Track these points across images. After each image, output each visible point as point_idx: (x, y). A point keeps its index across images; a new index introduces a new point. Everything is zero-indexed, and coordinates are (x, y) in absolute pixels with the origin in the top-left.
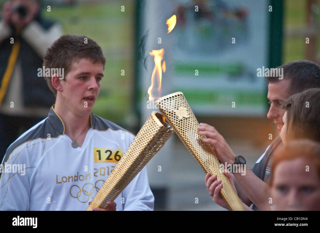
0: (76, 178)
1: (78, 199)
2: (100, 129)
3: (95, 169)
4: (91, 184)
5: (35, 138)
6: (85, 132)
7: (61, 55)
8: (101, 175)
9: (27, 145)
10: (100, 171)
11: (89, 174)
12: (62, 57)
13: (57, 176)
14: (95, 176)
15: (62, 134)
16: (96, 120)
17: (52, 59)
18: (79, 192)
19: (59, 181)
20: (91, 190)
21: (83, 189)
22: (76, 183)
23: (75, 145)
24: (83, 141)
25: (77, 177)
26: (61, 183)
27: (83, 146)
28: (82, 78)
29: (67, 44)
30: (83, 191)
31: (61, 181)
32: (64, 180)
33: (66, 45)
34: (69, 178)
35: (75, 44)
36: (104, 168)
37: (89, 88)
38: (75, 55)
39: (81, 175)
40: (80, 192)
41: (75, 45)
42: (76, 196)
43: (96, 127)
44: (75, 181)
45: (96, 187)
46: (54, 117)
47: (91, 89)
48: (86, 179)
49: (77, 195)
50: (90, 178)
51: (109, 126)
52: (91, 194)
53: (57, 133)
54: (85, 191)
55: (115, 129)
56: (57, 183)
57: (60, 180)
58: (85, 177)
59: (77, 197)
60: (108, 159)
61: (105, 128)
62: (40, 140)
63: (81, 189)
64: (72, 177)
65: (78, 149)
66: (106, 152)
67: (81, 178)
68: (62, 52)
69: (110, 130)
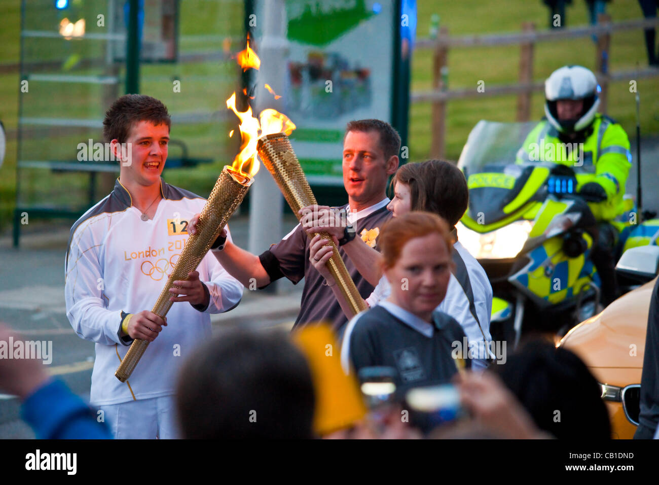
0: (148, 253)
1: (151, 277)
2: (173, 199)
3: (170, 243)
4: (166, 259)
5: (99, 213)
6: (156, 202)
7: (118, 119)
8: (176, 248)
9: (91, 221)
10: (176, 244)
11: (163, 249)
12: (120, 122)
13: (125, 252)
14: (169, 250)
15: (130, 207)
16: (168, 189)
17: (111, 125)
18: (152, 269)
19: (127, 258)
20: (166, 266)
21: (156, 265)
22: (148, 259)
23: (145, 217)
24: (154, 212)
25: (150, 253)
26: (130, 259)
27: (154, 218)
28: (143, 144)
29: (125, 107)
30: (156, 268)
31: (129, 258)
32: (134, 256)
33: (123, 108)
34: (139, 253)
35: (133, 105)
36: (180, 241)
37: (152, 153)
38: (135, 118)
39: (153, 250)
40: (154, 268)
41: (133, 107)
42: (148, 274)
43: (169, 197)
44: (147, 256)
45: (171, 263)
46: (120, 189)
47: (154, 155)
48: (159, 255)
49: (150, 272)
50: (164, 253)
51: (184, 194)
52: (165, 270)
53: (125, 205)
54: (159, 268)
55: (192, 197)
56: (126, 260)
57: (129, 256)
58: (158, 252)
59: (150, 275)
60: (183, 230)
61: (180, 197)
62: (105, 214)
63: (155, 266)
64: (142, 252)
65: (149, 221)
66: (182, 223)
67: (154, 253)
68: (120, 116)
69: (185, 199)
